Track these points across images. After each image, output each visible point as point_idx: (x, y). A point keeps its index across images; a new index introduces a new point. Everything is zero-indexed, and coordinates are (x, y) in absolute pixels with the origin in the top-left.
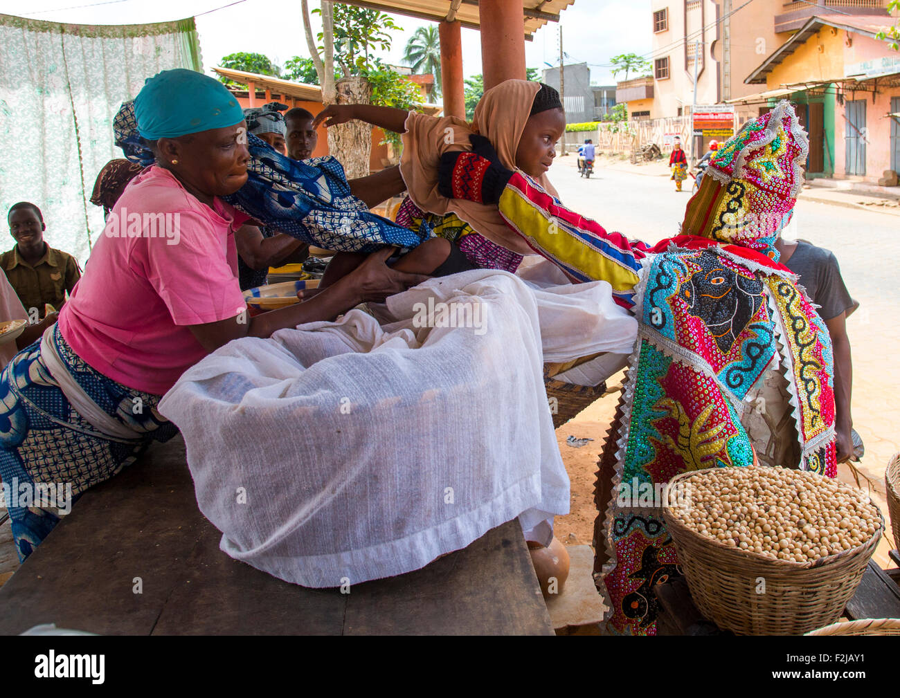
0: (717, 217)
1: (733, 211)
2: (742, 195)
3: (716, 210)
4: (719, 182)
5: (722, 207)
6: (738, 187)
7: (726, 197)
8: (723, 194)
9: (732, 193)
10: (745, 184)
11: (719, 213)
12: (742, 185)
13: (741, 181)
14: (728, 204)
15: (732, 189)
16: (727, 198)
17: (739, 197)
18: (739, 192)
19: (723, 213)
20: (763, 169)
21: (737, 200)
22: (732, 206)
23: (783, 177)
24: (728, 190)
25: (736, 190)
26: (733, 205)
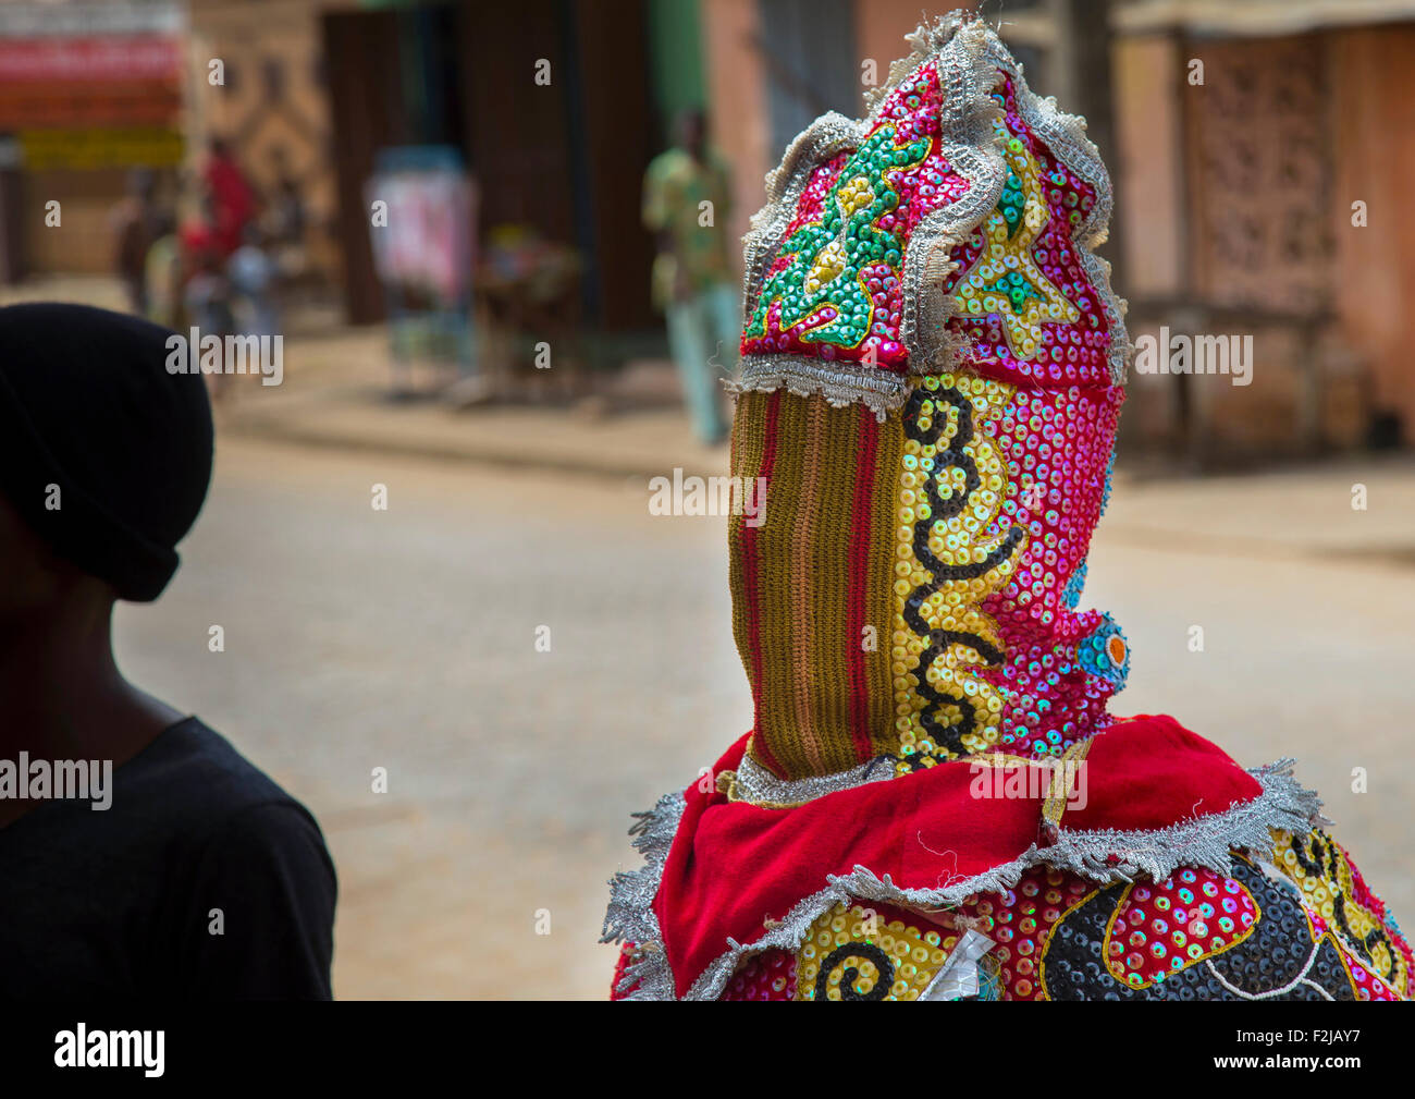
0: (906, 548)
1: (956, 505)
2: (965, 434)
3: (890, 524)
4: (861, 408)
5: (912, 506)
6: (944, 407)
7: (910, 461)
8: (897, 454)
9: (929, 438)
10: (965, 386)
11: (906, 532)
12: (953, 396)
13: (947, 381)
14: (931, 487)
15: (925, 423)
16: (916, 462)
17: (957, 444)
18: (952, 428)
19: (922, 530)
20: (1002, 304)
21: (956, 456)
22: (944, 490)
23: (1072, 315)
24: (912, 432)
25: (939, 419)
26: (951, 481)
